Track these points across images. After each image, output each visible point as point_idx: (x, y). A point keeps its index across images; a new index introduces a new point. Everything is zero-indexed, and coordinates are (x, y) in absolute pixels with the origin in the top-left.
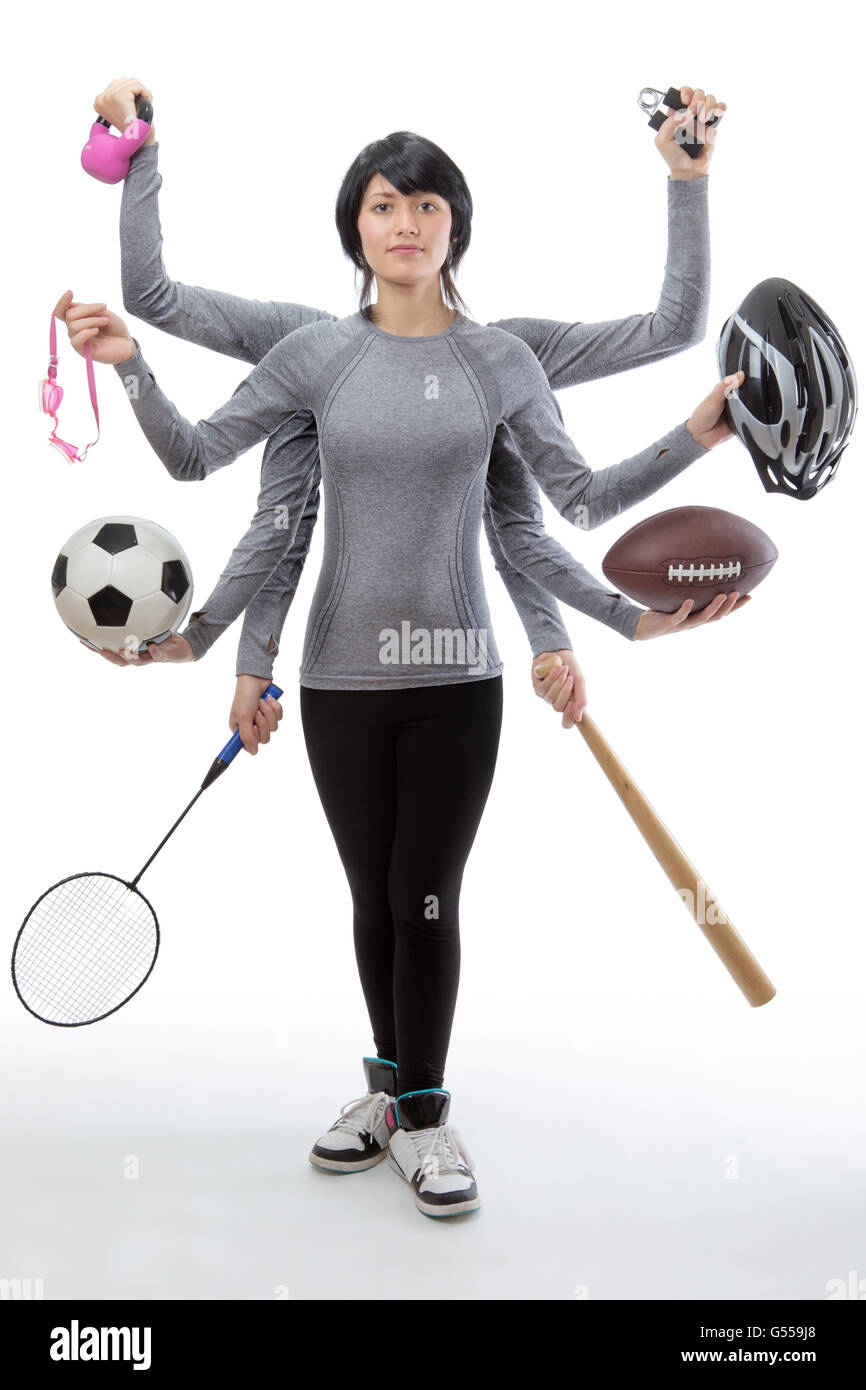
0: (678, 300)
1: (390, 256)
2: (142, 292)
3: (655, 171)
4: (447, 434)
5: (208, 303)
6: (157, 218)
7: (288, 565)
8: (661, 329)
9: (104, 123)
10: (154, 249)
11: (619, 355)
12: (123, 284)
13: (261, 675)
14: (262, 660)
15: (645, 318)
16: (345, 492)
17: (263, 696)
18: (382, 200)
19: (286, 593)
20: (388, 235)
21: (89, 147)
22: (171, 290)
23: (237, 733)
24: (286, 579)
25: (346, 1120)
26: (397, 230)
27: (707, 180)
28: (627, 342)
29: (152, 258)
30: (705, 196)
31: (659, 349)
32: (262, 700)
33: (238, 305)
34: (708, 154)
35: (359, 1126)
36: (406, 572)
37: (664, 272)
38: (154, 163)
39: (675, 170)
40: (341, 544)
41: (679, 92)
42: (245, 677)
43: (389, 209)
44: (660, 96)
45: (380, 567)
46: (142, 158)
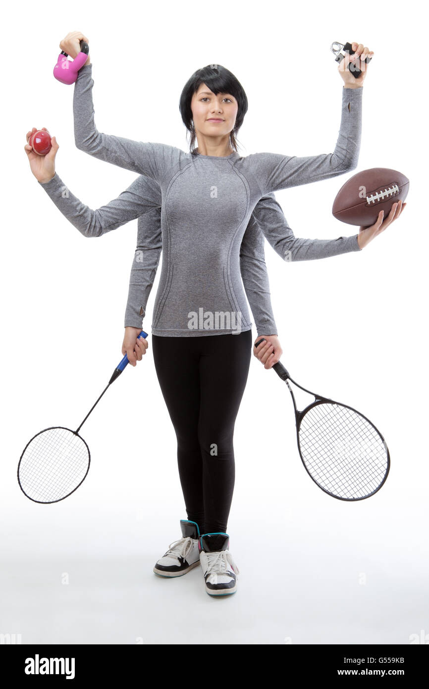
0: (345, 148)
1: (207, 123)
2: (84, 139)
3: (337, 84)
4: (227, 202)
5: (117, 144)
6: (91, 101)
7: (149, 272)
8: (335, 162)
9: (65, 54)
10: (90, 117)
11: (314, 173)
12: (75, 134)
13: (137, 327)
14: (137, 319)
15: (328, 156)
16: (172, 231)
17: (138, 337)
18: (205, 96)
19: (148, 286)
20: (207, 113)
21: (57, 67)
22: (99, 137)
23: (126, 356)
24: (148, 279)
25: (172, 551)
26: (212, 111)
27: (362, 89)
28: (318, 167)
29: (89, 122)
30: (361, 97)
31: (333, 171)
32: (138, 339)
33: (132, 144)
34: (363, 76)
35: (178, 554)
36: (201, 274)
37: (339, 133)
38: (90, 74)
39: (347, 83)
40: (169, 259)
41: (351, 45)
42: (129, 328)
43: (208, 100)
44: (342, 46)
45: (188, 271)
46: (84, 72)
